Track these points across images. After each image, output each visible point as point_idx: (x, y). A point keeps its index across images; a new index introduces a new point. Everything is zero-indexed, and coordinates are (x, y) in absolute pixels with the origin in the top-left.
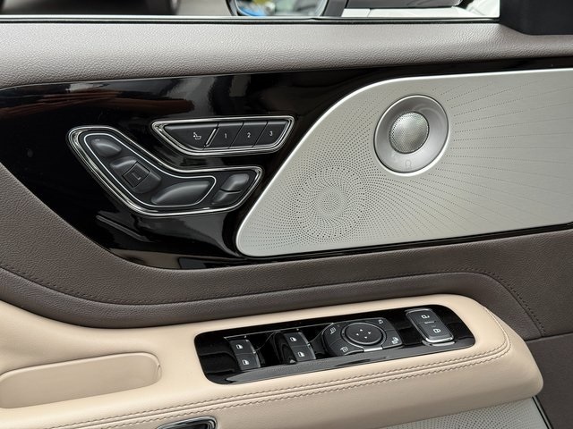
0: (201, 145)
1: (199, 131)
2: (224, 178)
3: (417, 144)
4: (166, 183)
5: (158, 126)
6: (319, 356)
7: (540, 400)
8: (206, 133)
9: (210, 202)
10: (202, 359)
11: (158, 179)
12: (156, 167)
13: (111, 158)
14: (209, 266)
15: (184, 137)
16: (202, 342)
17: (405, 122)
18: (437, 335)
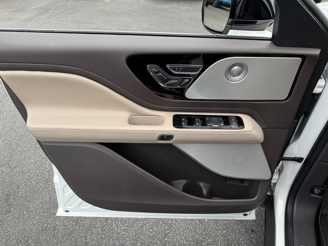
0: (178, 71)
1: (177, 68)
2: (183, 79)
3: (239, 74)
4: (169, 79)
5: (168, 66)
6: (201, 125)
7: (262, 144)
8: (179, 68)
9: (179, 85)
10: (173, 120)
11: (166, 78)
12: (167, 76)
13: (156, 73)
14: (182, 100)
15: (174, 69)
16: (175, 116)
17: (236, 68)
18: (234, 125)
